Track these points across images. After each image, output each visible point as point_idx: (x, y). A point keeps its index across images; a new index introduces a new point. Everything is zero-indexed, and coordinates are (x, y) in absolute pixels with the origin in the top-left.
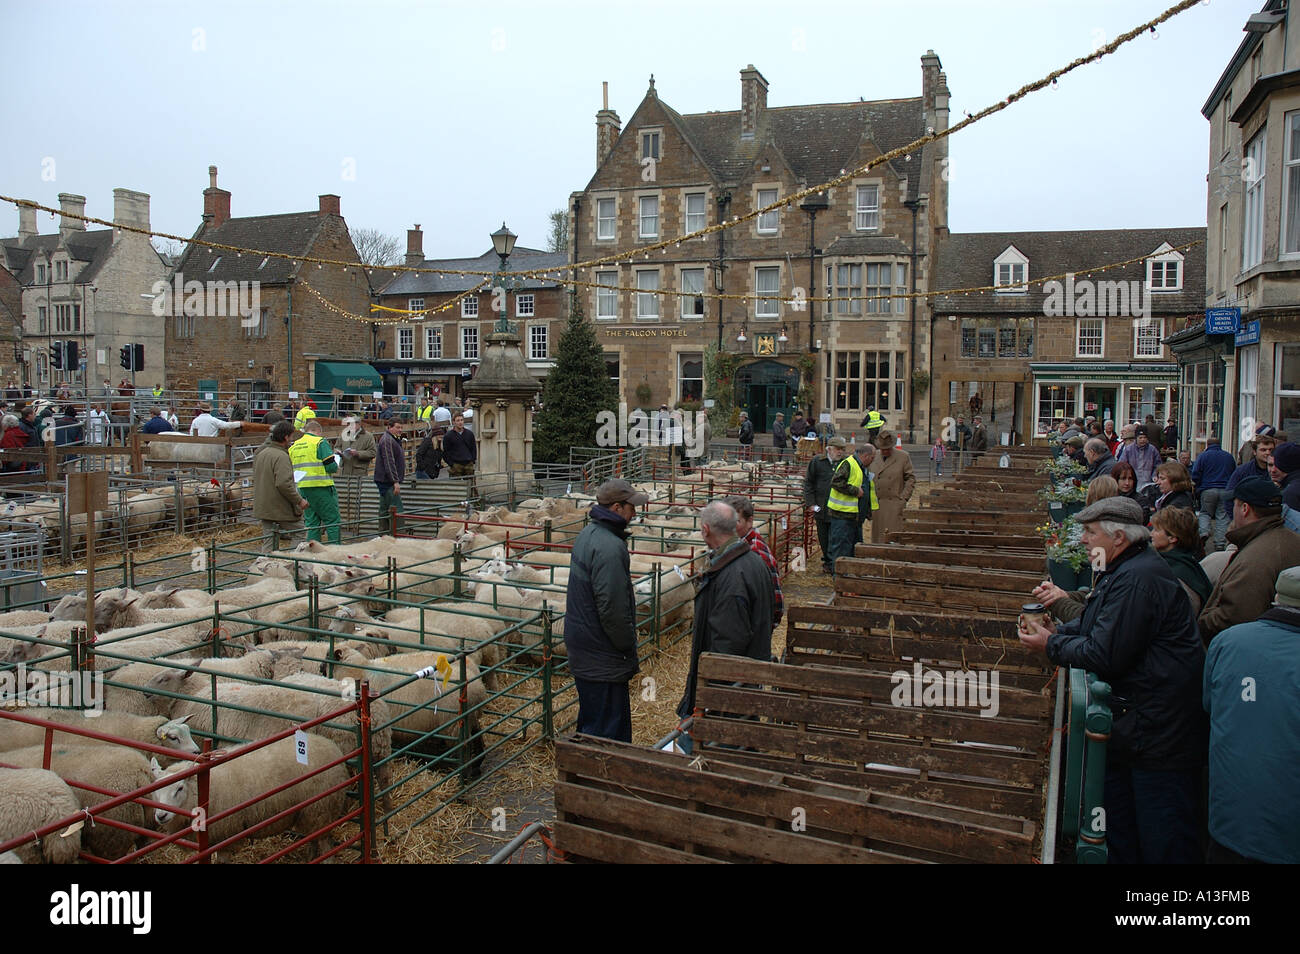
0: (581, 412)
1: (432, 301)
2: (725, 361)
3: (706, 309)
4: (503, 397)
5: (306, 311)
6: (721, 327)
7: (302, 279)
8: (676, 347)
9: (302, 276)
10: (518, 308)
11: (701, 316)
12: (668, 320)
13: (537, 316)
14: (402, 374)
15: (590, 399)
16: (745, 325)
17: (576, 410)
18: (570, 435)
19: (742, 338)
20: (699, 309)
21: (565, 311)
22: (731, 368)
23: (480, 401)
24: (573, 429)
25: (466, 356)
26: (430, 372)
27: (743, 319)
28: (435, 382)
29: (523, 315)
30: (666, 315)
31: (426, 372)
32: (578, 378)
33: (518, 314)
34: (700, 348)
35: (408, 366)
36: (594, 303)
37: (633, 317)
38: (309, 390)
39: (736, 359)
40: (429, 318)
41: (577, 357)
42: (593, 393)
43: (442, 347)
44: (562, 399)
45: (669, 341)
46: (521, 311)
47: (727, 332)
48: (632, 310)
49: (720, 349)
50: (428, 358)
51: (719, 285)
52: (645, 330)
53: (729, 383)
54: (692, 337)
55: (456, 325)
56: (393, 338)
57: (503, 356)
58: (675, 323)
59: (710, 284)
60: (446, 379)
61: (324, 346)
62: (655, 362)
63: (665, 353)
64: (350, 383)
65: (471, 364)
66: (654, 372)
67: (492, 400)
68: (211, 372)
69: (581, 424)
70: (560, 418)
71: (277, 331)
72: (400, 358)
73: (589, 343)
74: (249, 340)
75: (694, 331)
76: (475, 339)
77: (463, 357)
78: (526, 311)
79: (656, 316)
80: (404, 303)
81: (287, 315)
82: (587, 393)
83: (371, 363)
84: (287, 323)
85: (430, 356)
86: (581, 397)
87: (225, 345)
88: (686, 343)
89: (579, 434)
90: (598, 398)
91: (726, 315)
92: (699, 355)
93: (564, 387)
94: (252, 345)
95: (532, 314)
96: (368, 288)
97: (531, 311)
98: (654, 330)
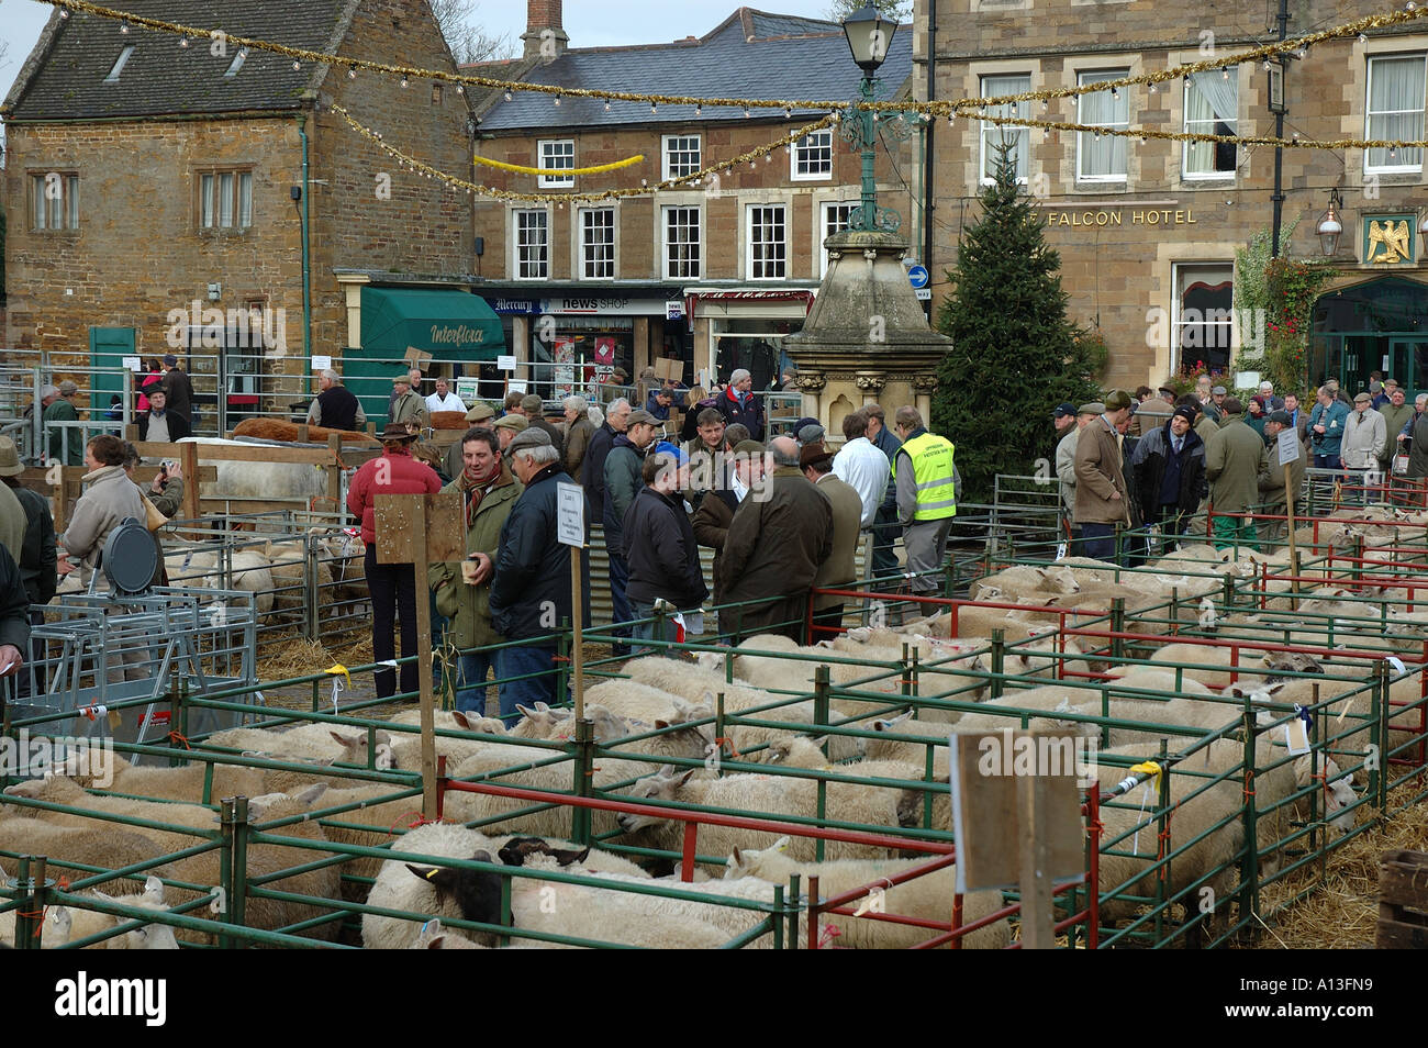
0: (1012, 399)
1: (594, 144)
2: (1290, 280)
3: (1243, 157)
4: (873, 368)
5: (339, 172)
6: (1278, 200)
7: (328, 100)
8: (1172, 249)
9: (328, 92)
10: (795, 161)
11: (1229, 175)
12: (1150, 185)
13: (840, 180)
14: (521, 314)
15: (1031, 372)
16: (1337, 196)
17: (1002, 395)
18: (991, 451)
19: (1330, 226)
20: (1225, 159)
21: (904, 167)
22: (1303, 295)
23: (822, 376)
24: (995, 437)
25: (673, 272)
26: (588, 311)
27: (1332, 181)
28: (596, 333)
29: (809, 176)
30: (1145, 173)
31: (580, 310)
32: (1006, 325)
33: (795, 176)
34: (1226, 250)
35: (538, 296)
36: (973, 147)
37: (1065, 179)
38: (347, 351)
39: (1313, 275)
40: (585, 184)
41: (1005, 279)
42: (1039, 356)
43: (616, 251)
44: (971, 372)
45: (1152, 235)
46: (802, 168)
47: (1293, 212)
48: (1064, 163)
49: (1275, 252)
50: (583, 277)
51: (1277, 100)
52: (1095, 209)
53: (1296, 331)
54: (1208, 225)
55: (650, 201)
56: (501, 231)
57: (872, 281)
58: (1168, 193)
59: (1253, 98)
60: (626, 324)
61: (377, 251)
62: (1118, 284)
63: (1143, 262)
64: (439, 336)
65: (686, 291)
66: (1117, 309)
67: (848, 373)
68: (120, 308)
69: (1014, 426)
70: (967, 413)
71: (274, 217)
72: (517, 277)
73: (1028, 248)
74: (208, 236)
75: (1215, 213)
76: (694, 232)
77: (666, 276)
78: (814, 168)
79: (1121, 178)
80: (527, 149)
81: (300, 182)
82: (1026, 359)
83: (475, 290)
84: (297, 199)
85: (589, 273)
86: (1013, 366)
87: (154, 248)
88: (1191, 240)
89: (1009, 448)
90: (1048, 368)
91: (1290, 171)
92: (1226, 267)
93: (974, 345)
94: (216, 250)
95: (827, 176)
96: (466, 118)
97: (826, 167)
98: (1117, 208)
